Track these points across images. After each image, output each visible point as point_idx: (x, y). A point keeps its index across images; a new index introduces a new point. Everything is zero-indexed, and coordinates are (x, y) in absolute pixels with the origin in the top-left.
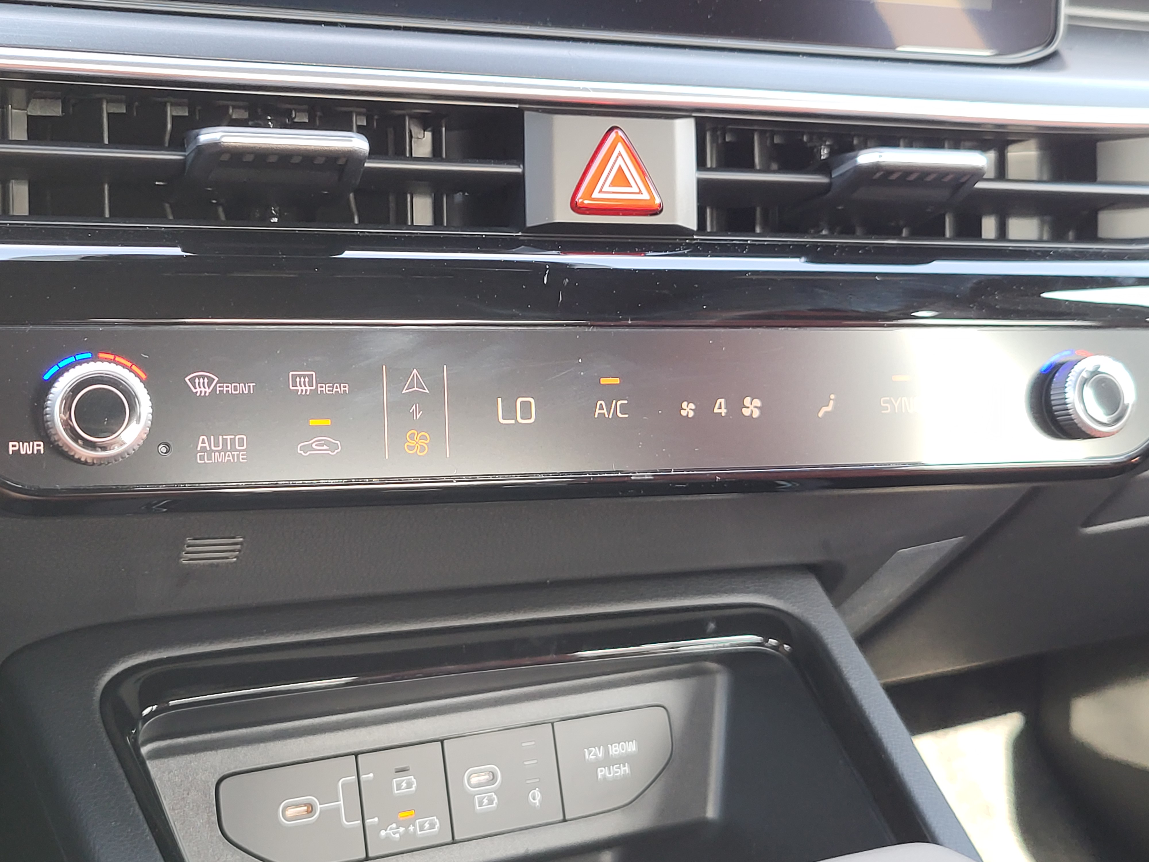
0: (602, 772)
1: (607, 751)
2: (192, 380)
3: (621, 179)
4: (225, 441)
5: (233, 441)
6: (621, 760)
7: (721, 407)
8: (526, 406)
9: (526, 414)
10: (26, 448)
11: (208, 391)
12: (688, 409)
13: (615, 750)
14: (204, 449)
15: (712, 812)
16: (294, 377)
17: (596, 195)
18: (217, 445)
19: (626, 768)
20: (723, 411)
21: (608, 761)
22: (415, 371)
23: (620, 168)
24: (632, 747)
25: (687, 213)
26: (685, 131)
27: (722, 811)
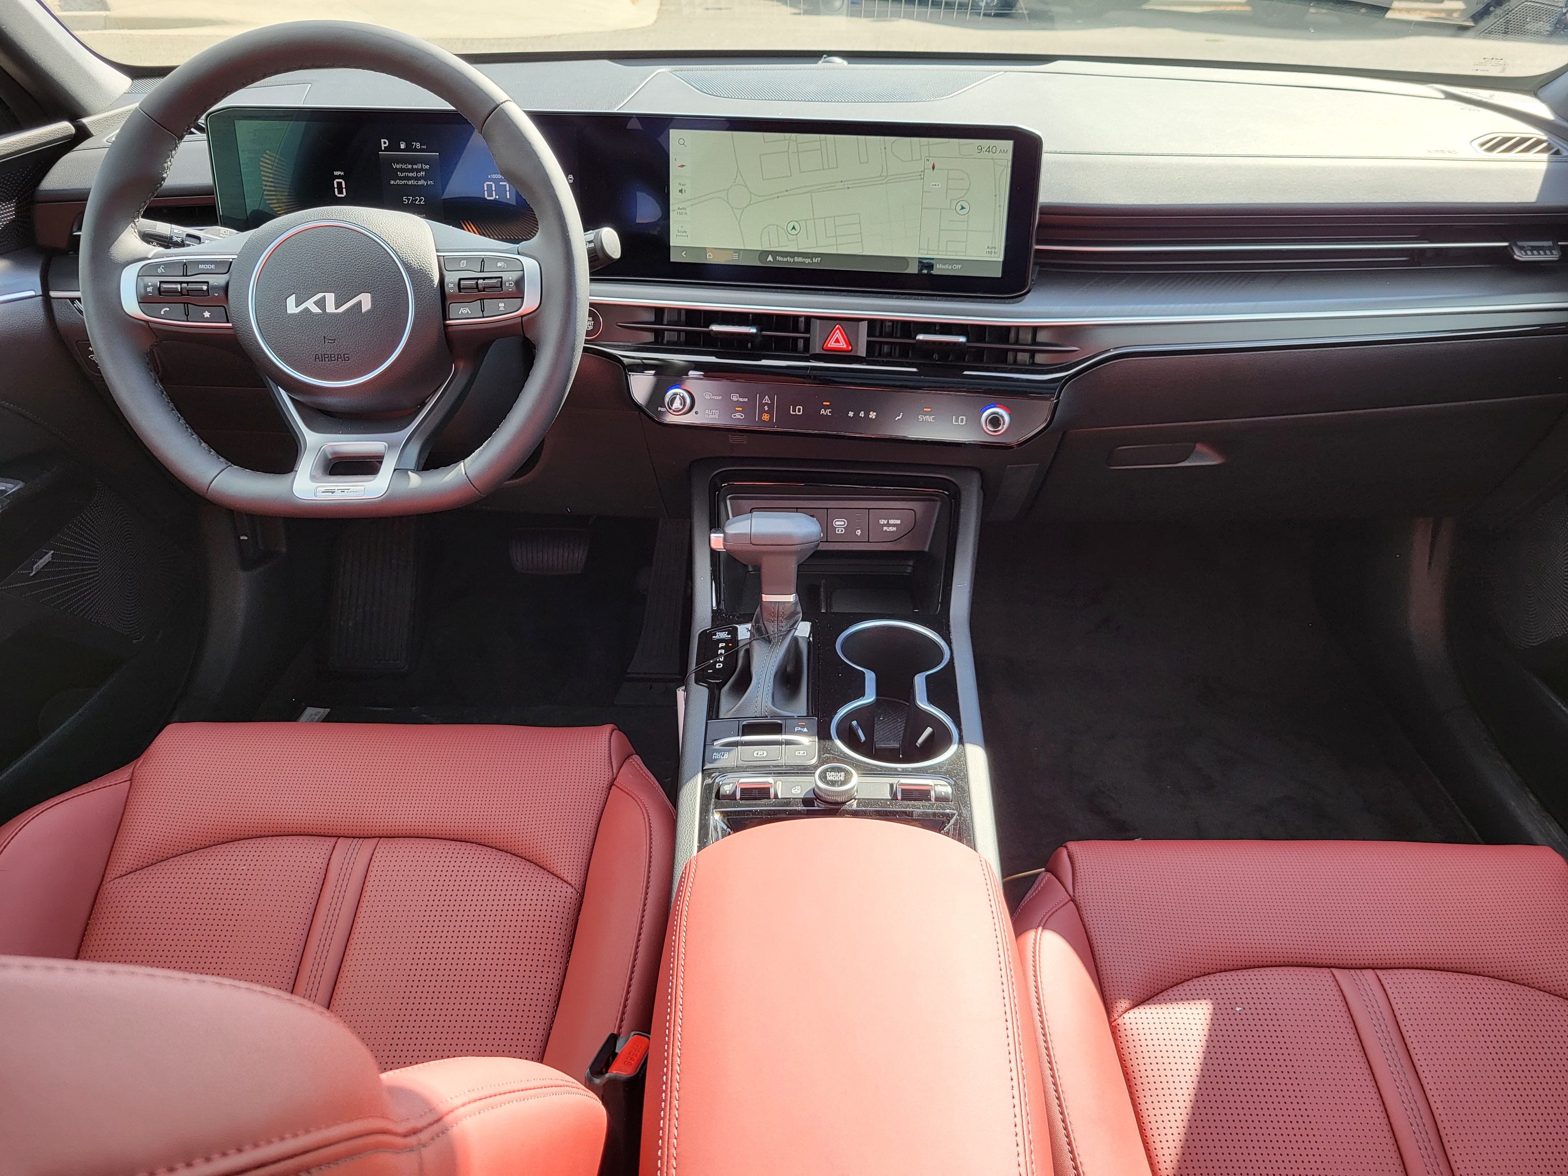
0: (885, 528)
1: (889, 522)
3: (838, 341)
6: (893, 525)
7: (862, 414)
8: (799, 409)
9: (799, 411)
12: (851, 414)
13: (892, 522)
15: (927, 549)
17: (830, 345)
19: (895, 529)
20: (863, 416)
21: (888, 525)
22: (767, 396)
23: (838, 338)
24: (898, 522)
25: (862, 352)
26: (864, 326)
27: (930, 548)
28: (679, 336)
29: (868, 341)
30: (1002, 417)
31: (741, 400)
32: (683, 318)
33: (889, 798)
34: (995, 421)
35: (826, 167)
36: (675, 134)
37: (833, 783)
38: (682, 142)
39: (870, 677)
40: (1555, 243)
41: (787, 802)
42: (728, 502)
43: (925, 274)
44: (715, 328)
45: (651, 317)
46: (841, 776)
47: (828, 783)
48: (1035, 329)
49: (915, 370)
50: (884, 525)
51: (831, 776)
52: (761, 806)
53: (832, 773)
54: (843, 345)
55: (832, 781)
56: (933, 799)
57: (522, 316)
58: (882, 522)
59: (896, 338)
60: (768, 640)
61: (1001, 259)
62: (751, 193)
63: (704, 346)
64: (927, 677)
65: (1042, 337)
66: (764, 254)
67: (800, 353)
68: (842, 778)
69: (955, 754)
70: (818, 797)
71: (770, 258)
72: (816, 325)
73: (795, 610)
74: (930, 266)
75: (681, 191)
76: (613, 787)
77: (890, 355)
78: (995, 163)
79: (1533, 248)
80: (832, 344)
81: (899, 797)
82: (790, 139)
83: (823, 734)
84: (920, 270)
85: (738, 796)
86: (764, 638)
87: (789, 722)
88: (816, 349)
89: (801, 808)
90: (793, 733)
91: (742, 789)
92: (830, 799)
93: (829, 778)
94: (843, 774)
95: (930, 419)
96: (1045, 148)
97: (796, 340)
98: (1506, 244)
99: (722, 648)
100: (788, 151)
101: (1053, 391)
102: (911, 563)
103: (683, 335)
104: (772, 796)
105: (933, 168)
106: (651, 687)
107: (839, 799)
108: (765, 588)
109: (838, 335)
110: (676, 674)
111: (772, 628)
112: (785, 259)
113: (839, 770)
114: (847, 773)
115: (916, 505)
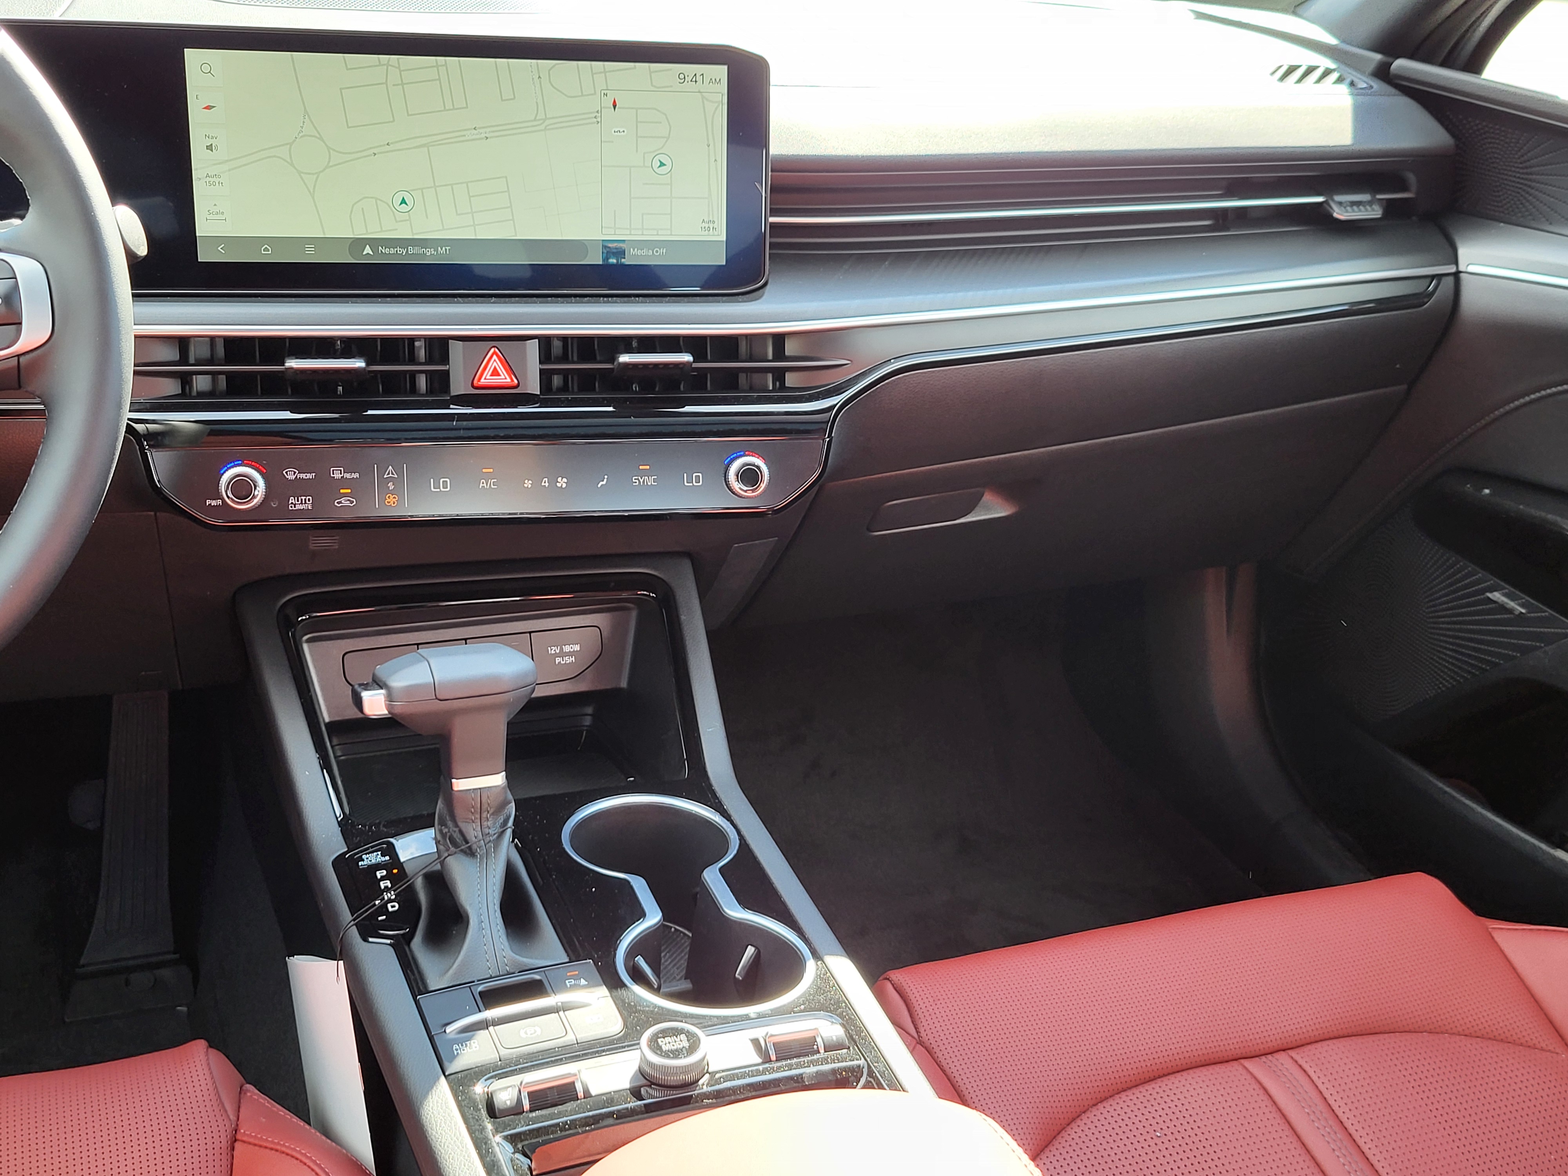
0: (558, 660)
1: (562, 649)
2: (286, 473)
3: (495, 373)
4: (302, 500)
5: (305, 500)
6: (570, 654)
7: (545, 482)
8: (445, 483)
9: (445, 487)
10: (214, 503)
11: (294, 477)
12: (529, 484)
13: (567, 649)
14: (292, 503)
15: (624, 684)
16: (333, 470)
17: (483, 380)
18: (298, 501)
19: (573, 659)
20: (547, 484)
21: (562, 654)
22: (390, 467)
23: (495, 368)
24: (577, 648)
25: (533, 386)
26: (533, 347)
27: (629, 683)
28: (214, 382)
29: (540, 370)
30: (758, 467)
31: (348, 476)
32: (220, 351)
33: (760, 1060)
34: (750, 476)
35: (449, 105)
36: (193, 57)
37: (676, 1054)
38: (206, 68)
39: (639, 885)
40: (1374, 196)
41: (609, 1099)
42: (305, 647)
43: (613, 265)
44: (293, 363)
45: (170, 353)
46: (682, 1042)
47: (666, 1055)
48: (779, 339)
49: (611, 409)
50: (556, 655)
51: (667, 1044)
52: (566, 1114)
53: (668, 1039)
54: (504, 378)
55: (672, 1051)
56: (822, 1051)
57: (18, 356)
58: (553, 650)
59: (573, 362)
60: (470, 853)
61: (723, 238)
62: (328, 148)
63: (264, 394)
64: (721, 870)
65: (790, 348)
66: (358, 243)
67: (423, 395)
68: (686, 1044)
69: (818, 976)
70: (652, 1083)
71: (368, 250)
72: (456, 350)
73: (506, 798)
74: (621, 253)
75: (210, 148)
76: (237, 1145)
77: (564, 389)
78: (703, 97)
79: (1353, 204)
80: (487, 379)
81: (773, 1058)
82: (388, 65)
83: (614, 983)
84: (606, 259)
85: (526, 1105)
86: (462, 851)
87: (551, 974)
88: (459, 386)
89: (634, 1104)
90: (564, 989)
91: (529, 1094)
92: (673, 1080)
93: (664, 1048)
94: (683, 1037)
95: (650, 481)
96: (775, 77)
97: (413, 375)
98: (1320, 199)
99: (383, 878)
100: (386, 83)
101: (824, 426)
102: (589, 710)
103: (222, 378)
104: (581, 1094)
105: (615, 106)
106: (127, 983)
107: (688, 1078)
108: (457, 767)
109: (495, 363)
110: (168, 953)
111: (473, 832)
112: (392, 251)
113: (676, 1032)
114: (690, 1035)
115: (598, 619)
